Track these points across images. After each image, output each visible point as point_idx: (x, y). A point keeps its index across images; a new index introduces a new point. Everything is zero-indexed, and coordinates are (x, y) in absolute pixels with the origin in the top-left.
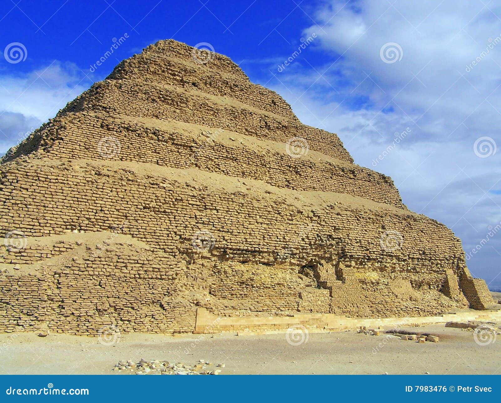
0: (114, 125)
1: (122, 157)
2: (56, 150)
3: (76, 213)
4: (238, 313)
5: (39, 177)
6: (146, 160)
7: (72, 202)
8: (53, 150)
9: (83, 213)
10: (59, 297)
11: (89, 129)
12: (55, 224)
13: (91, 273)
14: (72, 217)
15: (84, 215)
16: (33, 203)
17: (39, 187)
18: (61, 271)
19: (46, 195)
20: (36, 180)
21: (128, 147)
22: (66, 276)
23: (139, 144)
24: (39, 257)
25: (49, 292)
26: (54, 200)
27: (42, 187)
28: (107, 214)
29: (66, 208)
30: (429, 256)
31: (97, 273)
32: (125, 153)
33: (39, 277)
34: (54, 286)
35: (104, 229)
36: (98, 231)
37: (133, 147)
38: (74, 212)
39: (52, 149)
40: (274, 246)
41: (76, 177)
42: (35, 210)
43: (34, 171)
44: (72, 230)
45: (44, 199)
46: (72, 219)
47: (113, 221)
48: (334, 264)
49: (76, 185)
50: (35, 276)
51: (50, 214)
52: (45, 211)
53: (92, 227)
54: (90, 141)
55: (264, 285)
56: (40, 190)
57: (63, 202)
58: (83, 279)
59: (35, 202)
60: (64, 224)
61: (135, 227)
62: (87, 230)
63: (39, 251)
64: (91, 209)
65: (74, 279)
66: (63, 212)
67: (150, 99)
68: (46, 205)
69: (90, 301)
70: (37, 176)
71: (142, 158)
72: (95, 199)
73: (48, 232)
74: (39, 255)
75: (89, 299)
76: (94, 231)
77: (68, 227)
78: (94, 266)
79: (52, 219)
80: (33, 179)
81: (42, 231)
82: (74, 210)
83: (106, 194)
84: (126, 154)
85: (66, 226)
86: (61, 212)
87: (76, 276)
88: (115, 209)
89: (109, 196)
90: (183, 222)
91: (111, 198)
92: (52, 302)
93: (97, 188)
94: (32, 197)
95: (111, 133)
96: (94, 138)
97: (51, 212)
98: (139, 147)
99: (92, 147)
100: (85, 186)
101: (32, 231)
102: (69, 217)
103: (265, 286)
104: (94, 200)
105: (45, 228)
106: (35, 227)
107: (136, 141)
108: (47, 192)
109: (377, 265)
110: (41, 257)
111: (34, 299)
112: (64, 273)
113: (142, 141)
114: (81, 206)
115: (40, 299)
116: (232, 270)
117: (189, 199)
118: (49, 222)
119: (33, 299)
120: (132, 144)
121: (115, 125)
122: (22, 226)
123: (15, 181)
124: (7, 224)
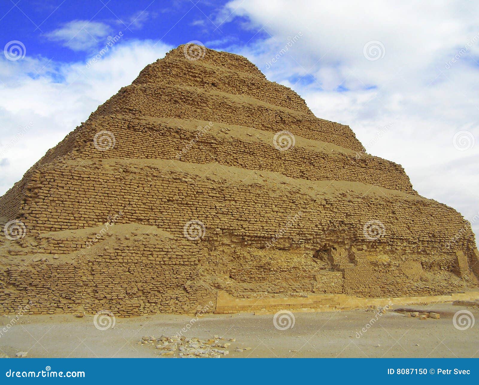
0: (139, 126)
1: (148, 155)
2: (88, 151)
3: (107, 208)
4: (256, 295)
5: (73, 176)
6: (170, 157)
7: (103, 197)
9: (113, 207)
10: (92, 283)
11: (117, 131)
12: (88, 217)
13: (121, 261)
14: (103, 211)
15: (114, 208)
16: (68, 200)
17: (73, 185)
18: (94, 260)
19: (79, 192)
20: (70, 179)
21: (153, 146)
22: (98, 264)
23: (163, 143)
24: (75, 248)
25: (84, 278)
26: (87, 196)
27: (76, 185)
28: (135, 207)
29: (98, 203)
30: (439, 238)
31: (126, 261)
32: (150, 151)
33: (75, 265)
34: (88, 273)
35: (132, 221)
36: (126, 223)
37: (157, 146)
38: (105, 206)
39: (84, 150)
40: (289, 233)
41: (106, 175)
42: (70, 206)
43: (69, 171)
44: (104, 222)
45: (78, 195)
46: (103, 213)
47: (140, 213)
48: (347, 247)
49: (106, 182)
50: (72, 264)
51: (84, 208)
52: (79, 207)
53: (122, 220)
54: (118, 142)
55: (281, 268)
56: (74, 188)
57: (95, 198)
58: (113, 267)
59: (70, 199)
60: (96, 217)
61: (160, 218)
62: (117, 222)
63: (74, 242)
64: (120, 203)
65: (106, 266)
66: (95, 207)
67: (172, 101)
68: (80, 201)
69: (120, 286)
70: (71, 175)
71: (166, 156)
72: (124, 194)
73: (82, 225)
74: (75, 246)
75: (119, 284)
76: (123, 223)
77: (100, 220)
78: (123, 254)
79: (86, 213)
80: (68, 178)
81: (77, 224)
82: (105, 205)
83: (134, 189)
84: (151, 152)
85: (98, 219)
86: (93, 207)
87: (107, 263)
88: (142, 202)
89: (136, 191)
90: (204, 213)
92: (87, 287)
93: (125, 184)
94: (67, 194)
95: (137, 133)
96: (121, 138)
98: (163, 146)
99: (120, 147)
100: (114, 183)
101: (69, 224)
102: (100, 212)
104: (123, 196)
105: (80, 221)
106: (70, 221)
107: (160, 140)
108: (80, 189)
109: (388, 249)
110: (77, 247)
111: (71, 285)
112: (96, 261)
113: (165, 140)
114: (112, 201)
115: (76, 284)
116: (251, 256)
117: (209, 192)
118: (83, 216)
119: (70, 285)
120: (156, 143)
121: (140, 126)
122: (59, 220)
123: (52, 180)
124: (46, 219)
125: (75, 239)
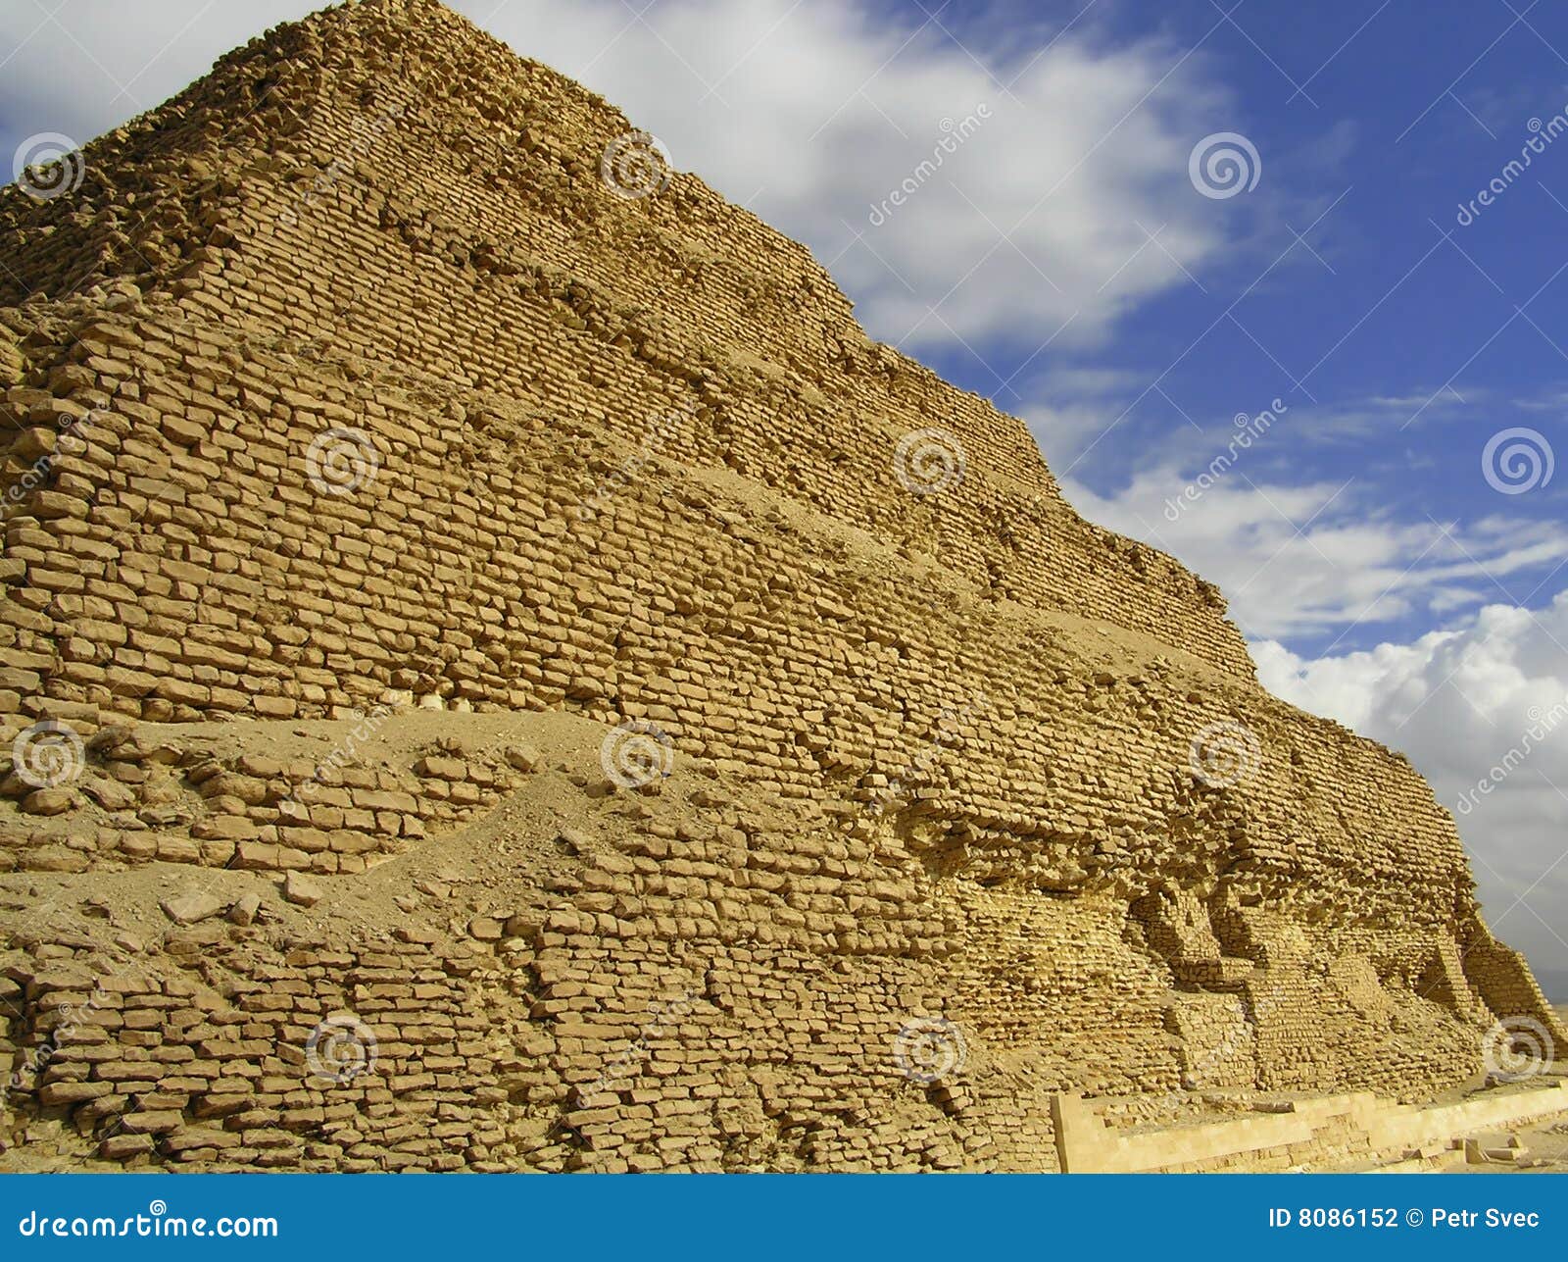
0: (428, 227)
1: (480, 375)
3: (426, 604)
5: (241, 386)
6: (569, 407)
7: (402, 543)
8: (202, 289)
9: (457, 606)
10: (552, 1076)
11: (339, 224)
12: (347, 651)
13: (668, 926)
14: (414, 625)
15: (459, 614)
16: (231, 527)
17: (246, 438)
18: (542, 916)
19: (284, 491)
20: (229, 401)
21: (496, 335)
22: (565, 946)
23: (531, 332)
24: (368, 831)
25: (501, 1047)
26: (324, 519)
27: (262, 441)
28: (550, 622)
29: (380, 570)
30: (1411, 867)
31: (689, 926)
32: (489, 361)
33: (448, 953)
34: (512, 1008)
35: (551, 700)
36: (529, 706)
37: (514, 342)
38: (419, 598)
39: (200, 285)
40: (1083, 814)
41: (402, 418)
42: (248, 567)
43: (215, 352)
44: (420, 691)
45: (276, 507)
46: (416, 635)
47: (577, 659)
48: (1208, 890)
49: (405, 457)
50: (429, 945)
51: (316, 592)
52: (294, 579)
53: (501, 687)
54: (352, 281)
55: (1062, 979)
56: (256, 460)
57: (363, 539)
58: (637, 962)
59: (239, 521)
60: (383, 654)
61: (664, 698)
62: (484, 698)
63: (361, 797)
64: (483, 588)
65: (601, 960)
66: (371, 594)
67: (477, 172)
68: (295, 544)
69: (686, 1093)
70: (233, 382)
71: (552, 397)
72: (491, 539)
73: (321, 695)
74: (366, 820)
75: (679, 1078)
76: (514, 708)
77: (407, 674)
78: (674, 885)
79: (331, 621)
80: (215, 394)
81: (291, 687)
82: (417, 587)
83: (531, 522)
84: (491, 366)
85: (394, 666)
86: (361, 588)
87: (608, 942)
88: (575, 600)
89: (543, 535)
90: (818, 689)
91: (550, 543)
92: (521, 1110)
93: (488, 483)
94: (225, 490)
95: (426, 261)
96: (361, 267)
97: (319, 586)
98: (535, 347)
99: (361, 308)
100: (441, 468)
101: (250, 682)
102: (400, 624)
103: (1064, 984)
104: (487, 547)
105: (306, 672)
106: (255, 664)
107: (520, 315)
108: (287, 474)
109: (1309, 900)
110: (379, 829)
111: (444, 1096)
112: (555, 923)
113: (541, 321)
114: (443, 572)
115: (469, 1090)
116: (968, 918)
117: (815, 588)
118: (318, 636)
119: (436, 1095)
120: (506, 326)
121: (434, 228)
122: (193, 649)
123: (134, 390)
124: (117, 633)
125: (364, 777)
